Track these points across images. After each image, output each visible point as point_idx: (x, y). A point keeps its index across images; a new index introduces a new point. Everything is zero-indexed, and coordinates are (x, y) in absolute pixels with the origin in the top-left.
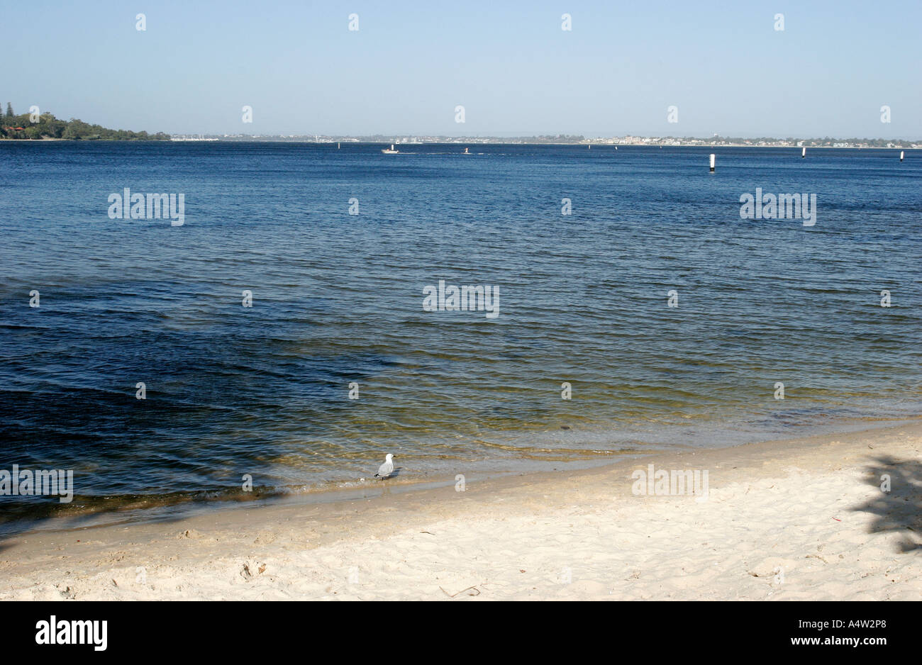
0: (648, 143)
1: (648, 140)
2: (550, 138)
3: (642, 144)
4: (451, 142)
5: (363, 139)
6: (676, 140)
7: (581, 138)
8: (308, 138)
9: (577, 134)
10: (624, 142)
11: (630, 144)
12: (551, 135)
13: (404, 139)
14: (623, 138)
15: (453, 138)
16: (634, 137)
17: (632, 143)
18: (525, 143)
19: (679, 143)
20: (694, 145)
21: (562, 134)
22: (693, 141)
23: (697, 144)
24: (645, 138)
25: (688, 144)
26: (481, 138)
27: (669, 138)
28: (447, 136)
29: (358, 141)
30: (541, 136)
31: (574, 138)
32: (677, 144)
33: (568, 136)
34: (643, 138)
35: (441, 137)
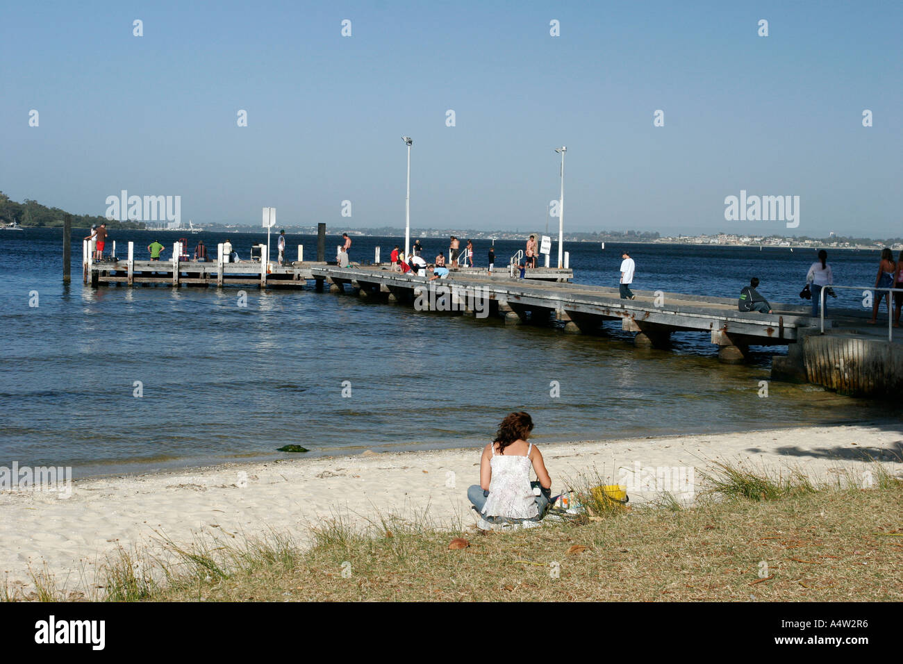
0: (748, 243)
1: (747, 240)
2: (615, 235)
3: (739, 245)
4: (484, 238)
5: (370, 231)
6: (784, 240)
7: (657, 236)
8: (299, 230)
9: (652, 231)
10: (717, 242)
11: (724, 244)
12: (618, 231)
13: (423, 233)
14: (715, 237)
15: (486, 233)
16: (729, 235)
17: (727, 243)
18: (583, 241)
19: (788, 243)
20: (808, 247)
21: (630, 230)
22: (807, 242)
23: (811, 245)
24: (743, 237)
25: (801, 246)
26: (522, 233)
27: (775, 237)
28: (477, 230)
29: (363, 235)
30: (603, 233)
31: (647, 236)
32: (786, 245)
33: (638, 232)
34: (741, 236)
35: (470, 232)
